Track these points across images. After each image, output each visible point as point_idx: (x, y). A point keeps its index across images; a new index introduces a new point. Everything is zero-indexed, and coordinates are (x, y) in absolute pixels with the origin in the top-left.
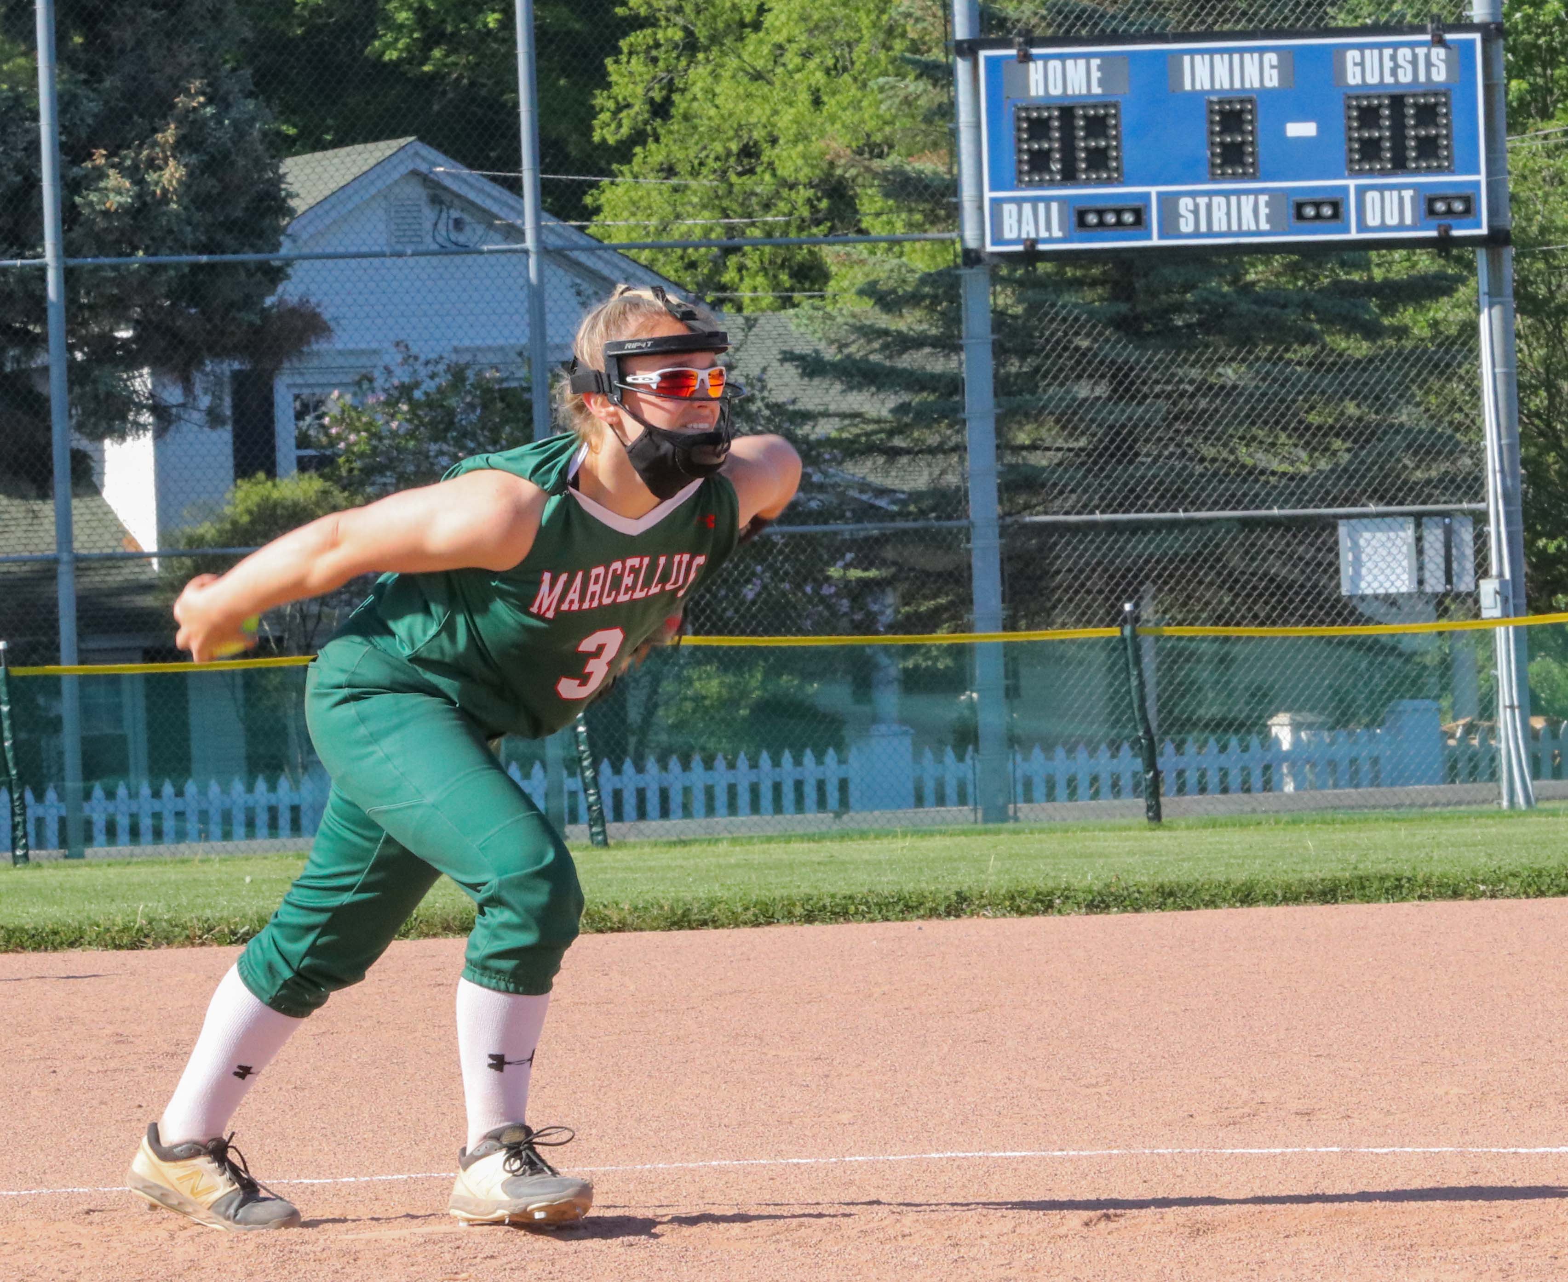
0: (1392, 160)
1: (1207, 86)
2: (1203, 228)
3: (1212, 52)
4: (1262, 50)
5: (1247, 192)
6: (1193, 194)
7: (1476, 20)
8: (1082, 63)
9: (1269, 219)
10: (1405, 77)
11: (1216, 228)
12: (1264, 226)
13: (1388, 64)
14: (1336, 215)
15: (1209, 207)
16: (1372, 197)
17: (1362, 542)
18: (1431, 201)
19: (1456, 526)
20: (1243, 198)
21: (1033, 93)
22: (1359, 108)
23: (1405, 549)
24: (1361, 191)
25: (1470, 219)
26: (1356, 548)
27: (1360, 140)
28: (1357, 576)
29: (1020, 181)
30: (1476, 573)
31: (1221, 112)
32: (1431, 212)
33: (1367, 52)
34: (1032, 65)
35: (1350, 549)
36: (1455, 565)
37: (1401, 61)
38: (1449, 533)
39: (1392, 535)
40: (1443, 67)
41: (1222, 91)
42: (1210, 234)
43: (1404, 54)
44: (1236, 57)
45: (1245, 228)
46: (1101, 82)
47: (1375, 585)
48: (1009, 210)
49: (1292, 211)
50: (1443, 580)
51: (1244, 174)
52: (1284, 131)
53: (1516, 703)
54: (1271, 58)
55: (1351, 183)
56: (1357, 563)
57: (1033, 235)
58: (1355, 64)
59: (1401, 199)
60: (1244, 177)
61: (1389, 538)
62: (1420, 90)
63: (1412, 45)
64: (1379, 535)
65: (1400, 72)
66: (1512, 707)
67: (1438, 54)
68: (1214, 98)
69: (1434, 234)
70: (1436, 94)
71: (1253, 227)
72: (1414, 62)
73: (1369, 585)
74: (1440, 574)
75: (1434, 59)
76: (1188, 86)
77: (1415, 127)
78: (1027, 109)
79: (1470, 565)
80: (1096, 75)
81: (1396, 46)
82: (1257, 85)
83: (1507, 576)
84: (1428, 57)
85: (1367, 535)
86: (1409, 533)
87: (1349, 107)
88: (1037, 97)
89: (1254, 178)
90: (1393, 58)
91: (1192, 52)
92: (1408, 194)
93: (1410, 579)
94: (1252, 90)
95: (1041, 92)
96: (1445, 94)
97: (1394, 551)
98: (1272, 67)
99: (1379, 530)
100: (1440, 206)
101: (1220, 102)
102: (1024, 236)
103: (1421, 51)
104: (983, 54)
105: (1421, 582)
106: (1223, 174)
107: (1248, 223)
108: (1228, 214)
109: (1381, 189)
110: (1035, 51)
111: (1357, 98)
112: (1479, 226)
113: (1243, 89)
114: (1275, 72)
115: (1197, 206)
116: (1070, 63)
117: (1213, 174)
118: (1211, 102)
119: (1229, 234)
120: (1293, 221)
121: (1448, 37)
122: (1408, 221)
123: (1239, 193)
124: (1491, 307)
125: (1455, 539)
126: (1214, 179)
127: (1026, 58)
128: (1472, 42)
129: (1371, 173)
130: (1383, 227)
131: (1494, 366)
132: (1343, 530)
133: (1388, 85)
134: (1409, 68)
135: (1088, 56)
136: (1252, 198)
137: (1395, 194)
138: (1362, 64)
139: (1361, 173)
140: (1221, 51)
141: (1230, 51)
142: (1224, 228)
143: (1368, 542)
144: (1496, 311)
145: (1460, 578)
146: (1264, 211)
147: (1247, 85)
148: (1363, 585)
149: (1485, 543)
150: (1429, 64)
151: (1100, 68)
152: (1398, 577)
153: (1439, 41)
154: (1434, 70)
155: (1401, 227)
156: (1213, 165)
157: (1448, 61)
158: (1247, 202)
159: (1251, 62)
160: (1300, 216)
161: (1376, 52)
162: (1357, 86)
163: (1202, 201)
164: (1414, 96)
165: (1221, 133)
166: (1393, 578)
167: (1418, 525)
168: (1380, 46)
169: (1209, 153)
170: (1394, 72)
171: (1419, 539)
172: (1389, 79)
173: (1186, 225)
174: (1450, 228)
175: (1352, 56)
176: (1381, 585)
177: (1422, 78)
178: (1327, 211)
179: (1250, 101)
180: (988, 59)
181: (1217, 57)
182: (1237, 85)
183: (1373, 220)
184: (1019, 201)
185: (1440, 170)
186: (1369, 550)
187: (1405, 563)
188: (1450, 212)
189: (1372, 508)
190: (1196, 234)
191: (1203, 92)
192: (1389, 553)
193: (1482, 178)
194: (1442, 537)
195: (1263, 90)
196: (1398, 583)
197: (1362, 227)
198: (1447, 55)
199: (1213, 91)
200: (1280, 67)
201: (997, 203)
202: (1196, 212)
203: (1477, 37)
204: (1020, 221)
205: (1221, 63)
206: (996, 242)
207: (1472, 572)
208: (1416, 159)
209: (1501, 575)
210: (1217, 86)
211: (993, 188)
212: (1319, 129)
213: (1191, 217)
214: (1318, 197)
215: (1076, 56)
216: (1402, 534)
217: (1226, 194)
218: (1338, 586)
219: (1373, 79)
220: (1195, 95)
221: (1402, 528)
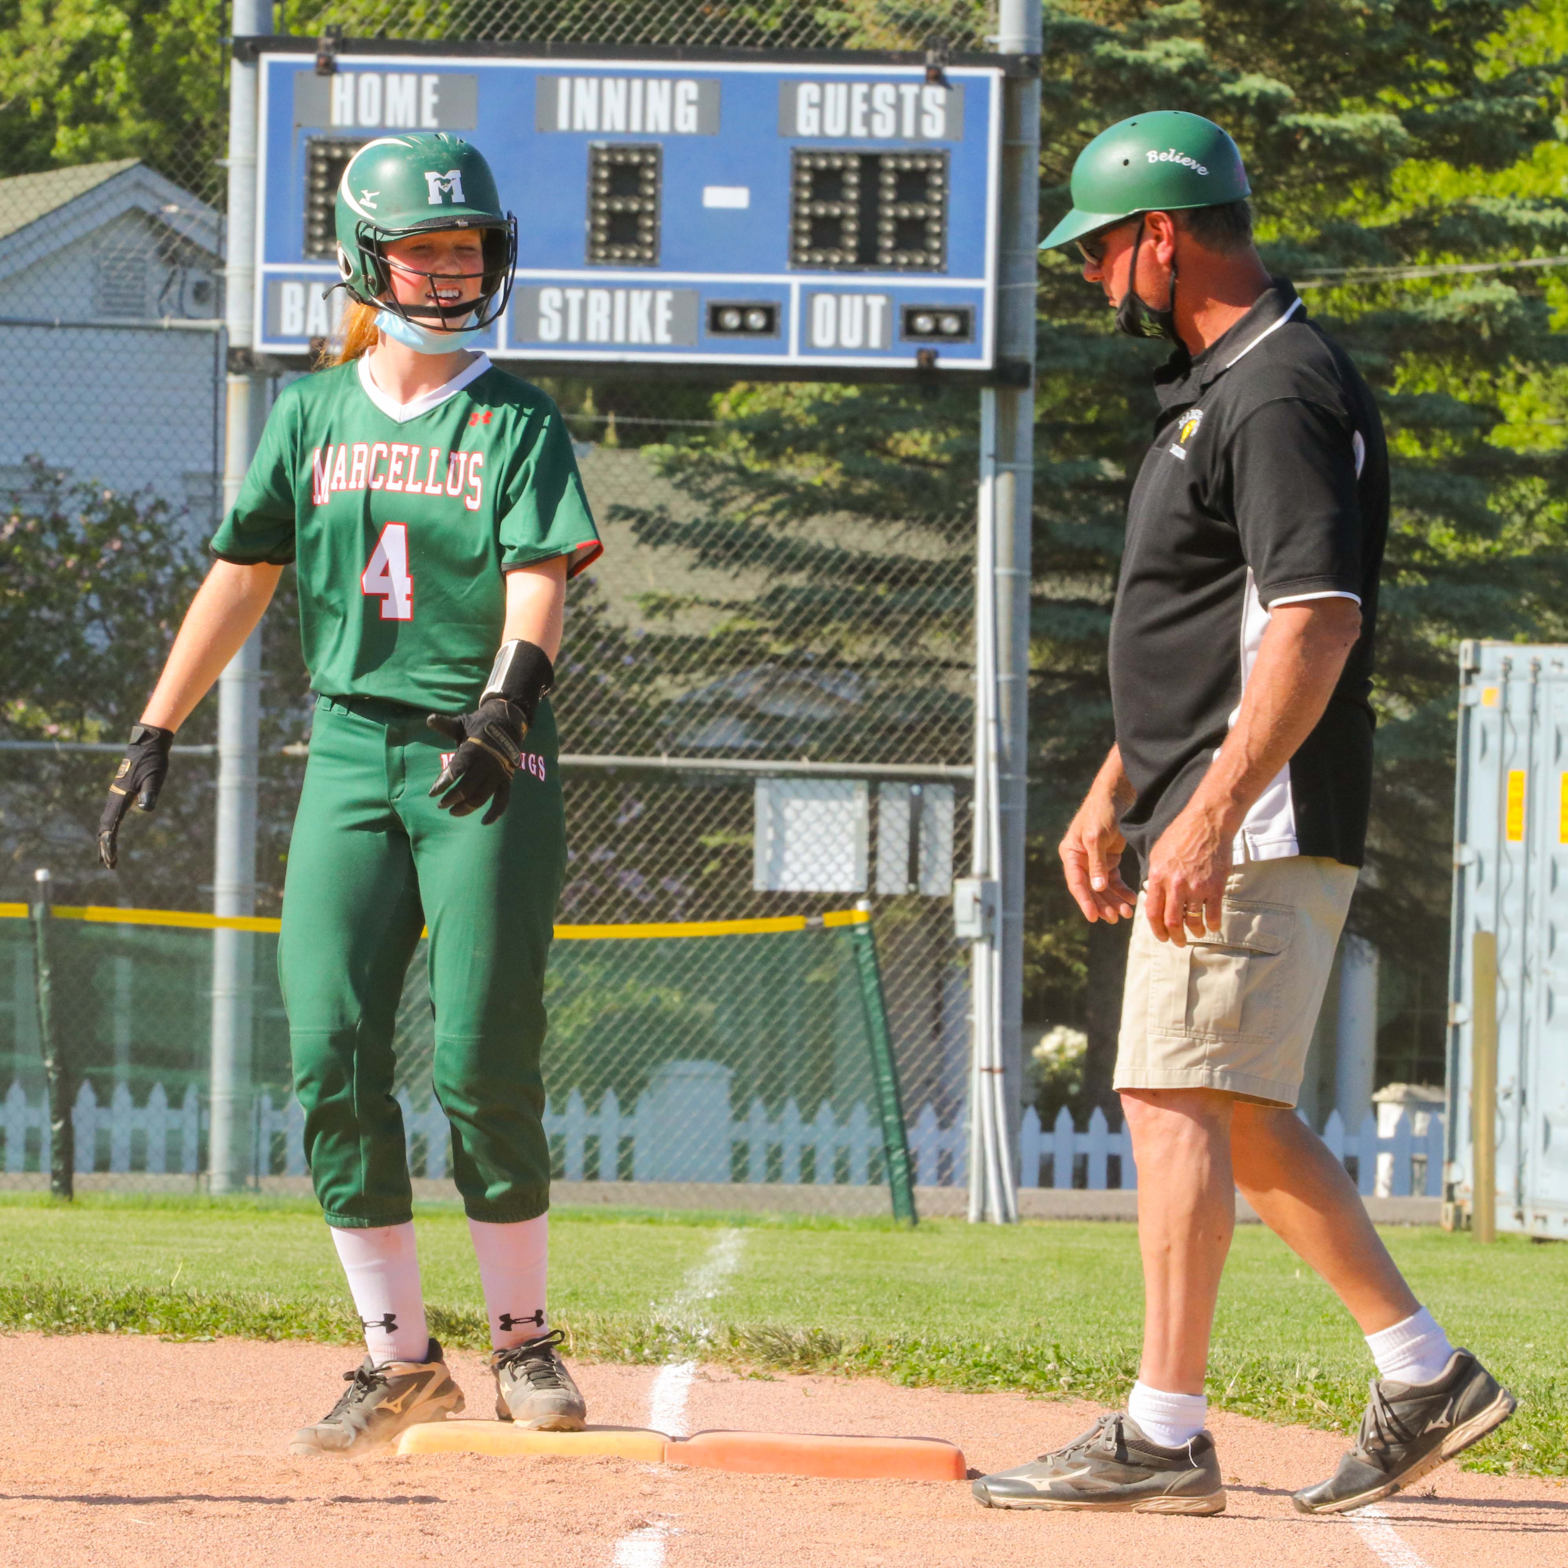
0: (858, 249)
1: (592, 126)
2: (574, 335)
3: (601, 75)
4: (675, 77)
5: (641, 286)
6: (562, 285)
7: (1004, 49)
8: (410, 80)
9: (671, 327)
10: (883, 128)
11: (592, 336)
12: (663, 337)
13: (859, 107)
14: (769, 328)
15: (584, 305)
16: (823, 303)
17: (788, 813)
18: (910, 315)
19: (929, 797)
20: (635, 295)
21: (336, 120)
22: (814, 170)
23: (851, 827)
24: (809, 294)
25: (964, 345)
26: (779, 822)
27: (813, 218)
28: (777, 864)
29: (310, 250)
30: (955, 868)
31: (612, 166)
32: (910, 330)
33: (830, 88)
34: (336, 80)
35: (771, 823)
36: (923, 856)
37: (878, 103)
38: (918, 808)
39: (833, 805)
40: (940, 116)
41: (613, 134)
42: (583, 345)
43: (884, 93)
44: (637, 84)
45: (634, 338)
46: (437, 111)
47: (804, 877)
48: (291, 292)
49: (705, 318)
50: (905, 877)
51: (639, 258)
52: (699, 197)
53: (997, 1064)
54: (689, 89)
55: (795, 281)
56: (779, 843)
57: (323, 331)
58: (811, 105)
59: (866, 309)
60: (640, 262)
61: (828, 810)
62: (905, 149)
63: (896, 81)
64: (815, 804)
65: (877, 120)
66: (991, 1070)
67: (935, 95)
68: (601, 144)
69: (911, 363)
70: (928, 156)
71: (647, 339)
72: (898, 106)
73: (795, 876)
74: (901, 867)
75: (927, 104)
76: (563, 124)
77: (895, 202)
78: (326, 144)
79: (945, 855)
80: (430, 99)
81: (872, 81)
82: (664, 127)
83: (996, 876)
84: (918, 99)
85: (797, 803)
86: (860, 804)
87: (799, 168)
88: (342, 128)
89: (651, 264)
90: (868, 98)
91: (573, 74)
92: (877, 303)
93: (856, 872)
94: (657, 135)
95: (348, 121)
96: (941, 157)
97: (835, 829)
98: (689, 103)
99: (815, 796)
100: (923, 323)
101: (610, 150)
102: (311, 331)
103: (909, 91)
104: (266, 59)
105: (872, 877)
106: (608, 257)
107: (640, 332)
108: (612, 316)
109: (837, 292)
110: (342, 59)
111: (812, 155)
112: (978, 355)
113: (644, 134)
114: (692, 111)
115: (566, 303)
116: (393, 79)
117: (593, 256)
118: (596, 151)
119: (609, 346)
120: (705, 331)
121: (951, 71)
122: (875, 341)
123: (629, 286)
124: (997, 473)
125: (926, 818)
126: (593, 262)
127: (329, 68)
128: (984, 82)
129: (825, 266)
130: (838, 349)
131: (994, 563)
132: (761, 794)
133: (857, 140)
134: (890, 114)
135: (419, 71)
136: (647, 295)
137: (858, 300)
138: (821, 106)
139: (810, 267)
140: (615, 74)
141: (629, 75)
142: (604, 337)
143: (798, 813)
144: (1005, 481)
145: (929, 872)
146: (664, 315)
147: (651, 128)
148: (786, 876)
149: (969, 826)
150: (920, 111)
151: (436, 89)
152: (839, 867)
153: (937, 78)
154: (926, 120)
155: (864, 350)
156: (594, 244)
157: (947, 108)
158: (640, 300)
159: (658, 91)
160: (716, 325)
161: (842, 88)
162: (811, 138)
163: (575, 296)
164: (896, 156)
165: (609, 196)
166: (831, 868)
167: (873, 793)
168: (850, 80)
169: (587, 225)
170: (867, 119)
171: (873, 814)
172: (859, 131)
173: (549, 330)
174: (936, 355)
175: (807, 92)
176: (813, 877)
177: (908, 131)
178: (756, 320)
179: (654, 151)
180: (273, 66)
181: (608, 83)
182: (636, 127)
183: (822, 337)
184: (306, 280)
185: (926, 269)
186: (798, 825)
187: (851, 848)
188: (937, 332)
189: (805, 764)
190: (563, 344)
191: (586, 134)
192: (827, 831)
193: (987, 283)
194: (906, 813)
195: (674, 137)
196: (838, 877)
197: (807, 347)
198: (948, 99)
199: (599, 134)
200: (700, 103)
201: (273, 281)
202: (564, 311)
203: (994, 75)
204: (305, 309)
205: (614, 90)
206: (270, 337)
207: (949, 867)
208: (894, 250)
209: (987, 874)
210: (607, 127)
211: (271, 257)
212: (753, 199)
213: (556, 318)
214: (744, 299)
215: (402, 70)
216: (848, 805)
217: (611, 287)
218: (750, 875)
219: (835, 129)
220: (573, 137)
221: (849, 795)
